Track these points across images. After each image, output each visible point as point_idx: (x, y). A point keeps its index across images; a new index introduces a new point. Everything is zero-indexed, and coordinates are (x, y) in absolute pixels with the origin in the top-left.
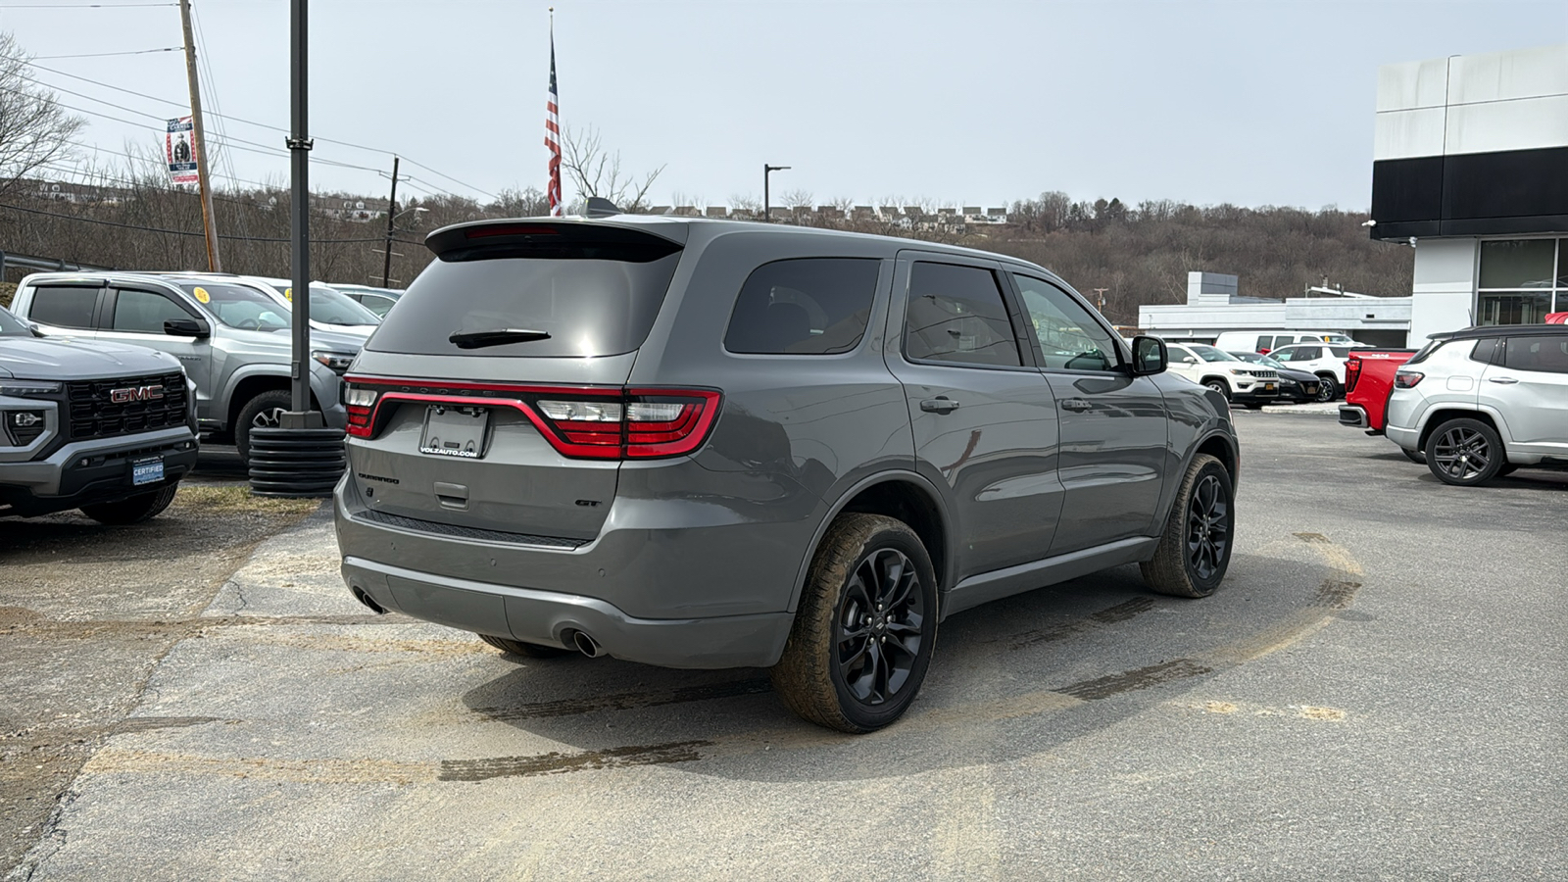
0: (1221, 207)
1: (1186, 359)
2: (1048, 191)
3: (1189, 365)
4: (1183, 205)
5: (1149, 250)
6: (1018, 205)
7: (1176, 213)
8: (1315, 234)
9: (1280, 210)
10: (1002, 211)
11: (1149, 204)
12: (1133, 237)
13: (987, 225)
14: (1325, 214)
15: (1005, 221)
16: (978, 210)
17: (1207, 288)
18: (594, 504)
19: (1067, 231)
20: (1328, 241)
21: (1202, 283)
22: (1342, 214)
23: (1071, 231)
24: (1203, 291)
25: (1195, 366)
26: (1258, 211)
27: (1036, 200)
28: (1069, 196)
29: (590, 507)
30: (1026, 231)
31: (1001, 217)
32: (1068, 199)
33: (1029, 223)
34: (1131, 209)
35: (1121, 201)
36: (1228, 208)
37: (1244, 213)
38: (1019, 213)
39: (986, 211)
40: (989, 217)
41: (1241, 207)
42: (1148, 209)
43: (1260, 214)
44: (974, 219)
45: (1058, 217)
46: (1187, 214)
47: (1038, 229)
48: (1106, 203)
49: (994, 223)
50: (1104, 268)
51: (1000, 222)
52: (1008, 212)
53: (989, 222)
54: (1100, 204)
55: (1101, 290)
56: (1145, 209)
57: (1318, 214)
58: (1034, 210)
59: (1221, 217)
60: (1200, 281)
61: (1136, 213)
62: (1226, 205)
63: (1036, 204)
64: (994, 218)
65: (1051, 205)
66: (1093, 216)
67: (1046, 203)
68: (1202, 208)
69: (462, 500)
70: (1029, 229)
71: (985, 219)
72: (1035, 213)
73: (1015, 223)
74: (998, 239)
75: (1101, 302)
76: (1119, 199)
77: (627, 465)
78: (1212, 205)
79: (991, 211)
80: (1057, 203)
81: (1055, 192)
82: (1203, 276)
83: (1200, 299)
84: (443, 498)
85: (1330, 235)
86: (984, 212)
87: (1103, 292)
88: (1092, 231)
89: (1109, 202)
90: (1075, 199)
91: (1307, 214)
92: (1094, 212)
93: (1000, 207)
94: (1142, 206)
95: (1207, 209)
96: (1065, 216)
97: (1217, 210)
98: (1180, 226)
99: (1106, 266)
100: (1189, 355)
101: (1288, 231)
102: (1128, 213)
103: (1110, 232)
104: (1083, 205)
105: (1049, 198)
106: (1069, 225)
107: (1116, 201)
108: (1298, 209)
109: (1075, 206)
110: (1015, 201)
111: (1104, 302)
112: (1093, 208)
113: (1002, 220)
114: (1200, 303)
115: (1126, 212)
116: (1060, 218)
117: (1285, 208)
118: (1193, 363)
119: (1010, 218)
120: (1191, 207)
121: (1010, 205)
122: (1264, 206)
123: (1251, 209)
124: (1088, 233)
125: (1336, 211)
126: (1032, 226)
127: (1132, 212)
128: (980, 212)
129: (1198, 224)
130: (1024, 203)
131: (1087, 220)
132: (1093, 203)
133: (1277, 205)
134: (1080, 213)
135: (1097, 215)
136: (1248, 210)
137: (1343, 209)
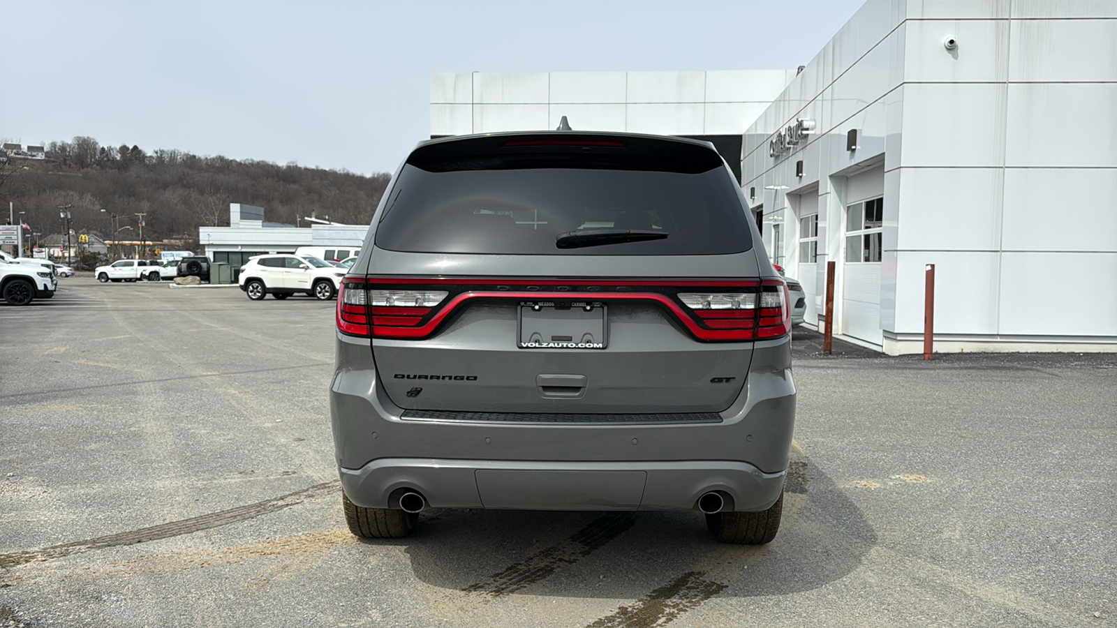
0: (216, 158)
1: (301, 266)
2: (80, 135)
3: (304, 270)
4: (188, 154)
5: (165, 186)
6: (54, 145)
7: (183, 160)
8: (284, 181)
9: (258, 163)
10: (41, 149)
11: (162, 152)
12: (152, 176)
13: (28, 159)
14: (289, 167)
15: (43, 157)
16: (18, 146)
17: (245, 216)
18: (728, 380)
19: (99, 167)
20: (293, 186)
21: (241, 212)
22: (300, 168)
23: (103, 168)
24: (242, 218)
25: (308, 270)
26: (243, 163)
27: (70, 142)
28: (97, 141)
29: (724, 384)
30: (63, 167)
31: (40, 154)
32: (97, 144)
33: (65, 160)
34: (148, 155)
35: (140, 148)
36: (221, 159)
37: (234, 163)
38: (55, 150)
39: (26, 148)
40: (29, 153)
41: (231, 158)
42: (161, 155)
43: (245, 165)
44: (15, 154)
45: (89, 157)
46: (191, 161)
47: (73, 165)
48: (128, 149)
49: (34, 158)
50: (133, 198)
51: (39, 158)
52: (45, 150)
53: (30, 157)
54: (124, 149)
55: (140, 215)
56: (159, 154)
57: (284, 168)
58: (68, 150)
59: (217, 165)
60: (239, 210)
61: (153, 158)
62: (220, 157)
63: (70, 146)
64: (34, 154)
65: (83, 147)
66: (118, 158)
67: (78, 145)
68: (203, 158)
69: (577, 389)
70: (65, 164)
71: (25, 154)
72: (69, 152)
73: (53, 159)
74: (39, 172)
75: (141, 224)
76: (138, 146)
77: (759, 345)
78: (210, 156)
79: (30, 148)
80: (87, 145)
81: (86, 138)
82: (241, 207)
83: (241, 223)
84: (546, 388)
85: (294, 182)
86: (24, 148)
87: (143, 216)
88: (119, 169)
89: (131, 147)
90: (103, 144)
91: (277, 167)
92: (119, 155)
93: (38, 145)
94: (157, 153)
95: (206, 158)
96: (95, 156)
97: (213, 160)
98: (188, 170)
99: (134, 196)
100: (303, 263)
101: (265, 178)
102: (147, 157)
103: (134, 171)
104: (110, 149)
105: (81, 142)
106: (99, 163)
107: (135, 148)
108: (271, 163)
109: (103, 149)
110: (51, 142)
111: (144, 224)
112: (118, 151)
113: (41, 156)
114: (241, 226)
115: (144, 157)
116: (91, 157)
117: (262, 161)
118: (306, 269)
119: (47, 154)
120: (194, 156)
121: (46, 144)
122: (247, 159)
123: (238, 160)
124: (116, 170)
125: (296, 166)
126: (68, 162)
127: (150, 157)
128: (21, 149)
129: (200, 169)
130: (59, 143)
131: (114, 160)
132: (118, 148)
133: (257, 159)
134: (107, 155)
135: (121, 157)
136: (236, 161)
137: (301, 165)
